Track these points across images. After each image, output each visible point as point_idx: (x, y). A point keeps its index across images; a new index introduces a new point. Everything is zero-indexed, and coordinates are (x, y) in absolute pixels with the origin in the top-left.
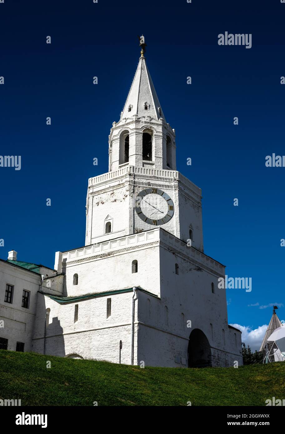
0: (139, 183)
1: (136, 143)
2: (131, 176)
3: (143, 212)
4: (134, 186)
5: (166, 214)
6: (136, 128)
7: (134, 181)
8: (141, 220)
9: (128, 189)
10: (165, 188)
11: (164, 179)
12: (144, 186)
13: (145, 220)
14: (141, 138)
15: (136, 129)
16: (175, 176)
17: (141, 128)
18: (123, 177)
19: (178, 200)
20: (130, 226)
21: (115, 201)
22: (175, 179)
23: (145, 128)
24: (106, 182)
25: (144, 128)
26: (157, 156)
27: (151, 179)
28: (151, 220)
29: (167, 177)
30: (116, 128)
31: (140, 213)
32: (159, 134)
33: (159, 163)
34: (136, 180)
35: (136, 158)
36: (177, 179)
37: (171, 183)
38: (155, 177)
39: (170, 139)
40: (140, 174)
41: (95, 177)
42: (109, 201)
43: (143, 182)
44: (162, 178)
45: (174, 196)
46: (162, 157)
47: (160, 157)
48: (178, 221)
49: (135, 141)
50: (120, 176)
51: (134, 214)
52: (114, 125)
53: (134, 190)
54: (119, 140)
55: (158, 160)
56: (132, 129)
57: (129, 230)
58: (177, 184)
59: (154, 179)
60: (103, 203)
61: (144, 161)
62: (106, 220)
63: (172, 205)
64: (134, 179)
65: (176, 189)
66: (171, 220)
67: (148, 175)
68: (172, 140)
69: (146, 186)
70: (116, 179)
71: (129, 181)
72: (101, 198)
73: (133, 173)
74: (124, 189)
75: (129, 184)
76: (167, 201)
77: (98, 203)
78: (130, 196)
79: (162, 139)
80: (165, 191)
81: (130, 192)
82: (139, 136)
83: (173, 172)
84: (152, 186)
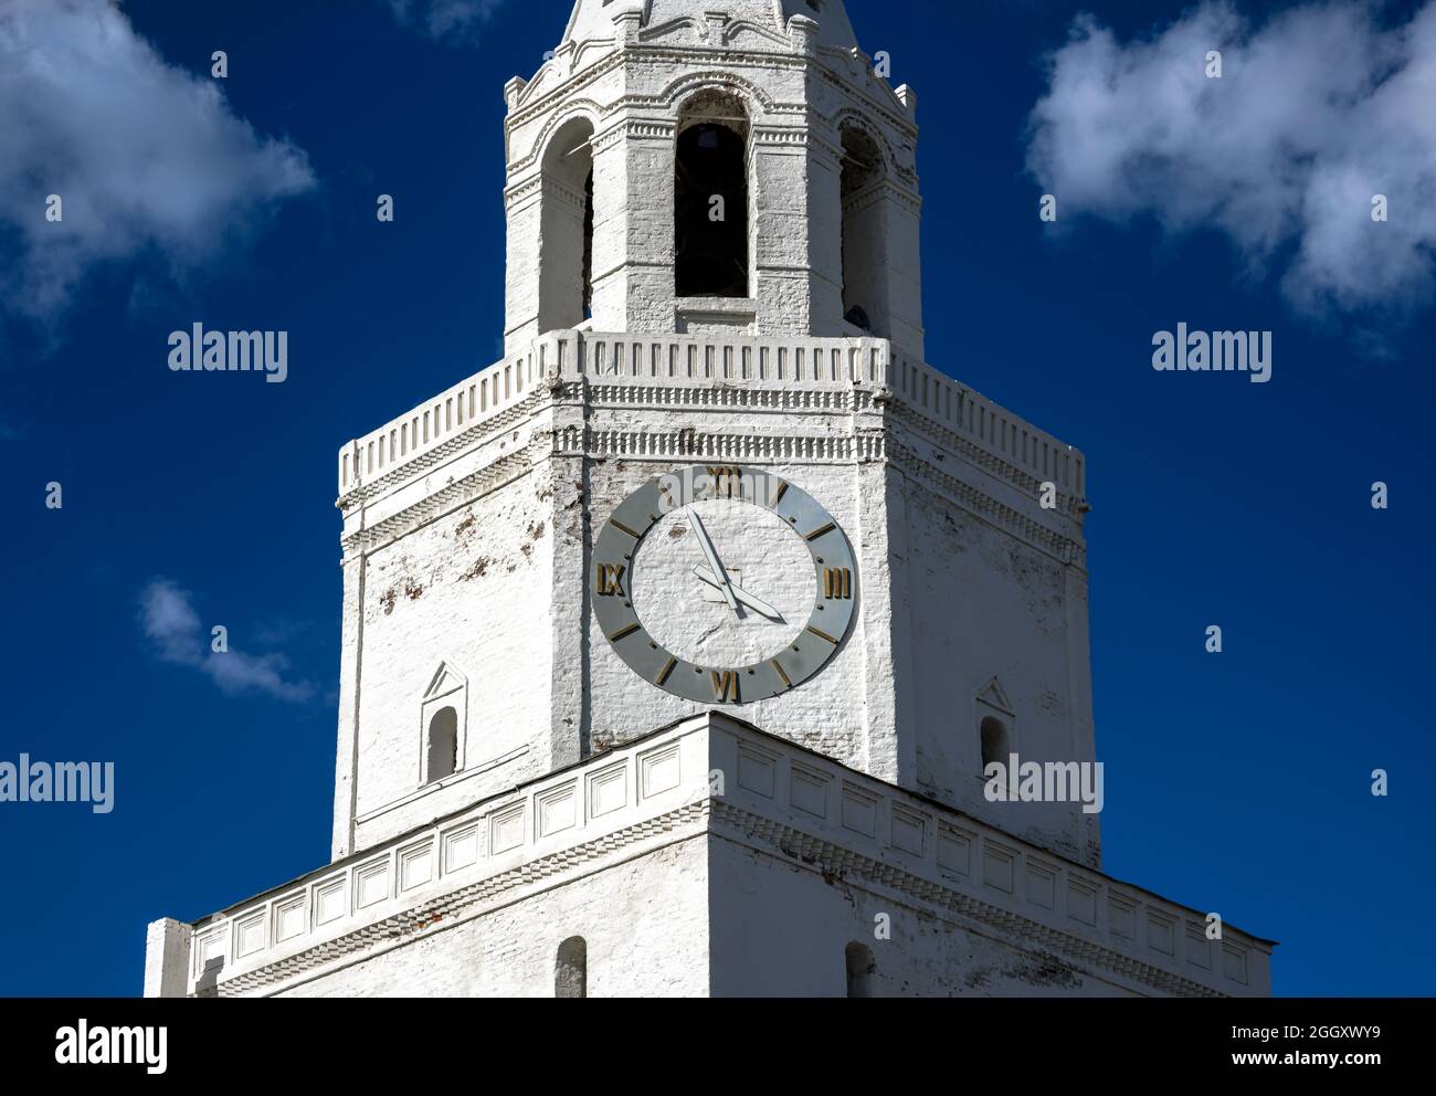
0: (619, 440)
1: (633, 194)
2: (568, 396)
3: (647, 626)
4: (587, 463)
5: (802, 625)
6: (628, 98)
7: (588, 431)
8: (633, 674)
9: (546, 484)
10: (793, 458)
11: (786, 402)
12: (657, 455)
13: (658, 677)
14: (662, 155)
15: (632, 100)
16: (861, 372)
17: (665, 94)
18: (518, 409)
19: (884, 530)
20: (560, 721)
21: (480, 568)
22: (862, 396)
23: (691, 93)
24: (428, 459)
25: (681, 92)
26: (773, 262)
27: (701, 405)
28: (699, 671)
29: (808, 383)
30: (525, 117)
31: (626, 635)
32: (781, 120)
33: (787, 309)
34: (602, 421)
35: (632, 288)
36: (877, 394)
37: (837, 423)
38: (725, 391)
39: (876, 151)
40: (625, 378)
41: (374, 436)
42: (449, 576)
43: (649, 431)
44: (776, 393)
45: (859, 502)
46: (804, 264)
47: (795, 264)
48: (886, 667)
49: (624, 183)
50: (504, 405)
51: (585, 645)
52: (512, 100)
53: (585, 488)
54: (539, 186)
55: (779, 285)
56: (610, 107)
57: (548, 747)
58: (879, 423)
59: (720, 406)
60: (415, 593)
61: (686, 303)
62: (430, 697)
63: (845, 565)
64: (586, 417)
65: (868, 461)
66: (838, 662)
67: (681, 380)
68: (885, 154)
69: (667, 455)
70: (485, 426)
71: (555, 433)
72: (405, 559)
73: (577, 377)
74: (528, 486)
75: (556, 453)
76: (811, 538)
77: (391, 595)
78: (556, 525)
79: (803, 151)
80: (797, 478)
81: (557, 501)
82: (654, 143)
83: (852, 351)
84: (710, 452)
